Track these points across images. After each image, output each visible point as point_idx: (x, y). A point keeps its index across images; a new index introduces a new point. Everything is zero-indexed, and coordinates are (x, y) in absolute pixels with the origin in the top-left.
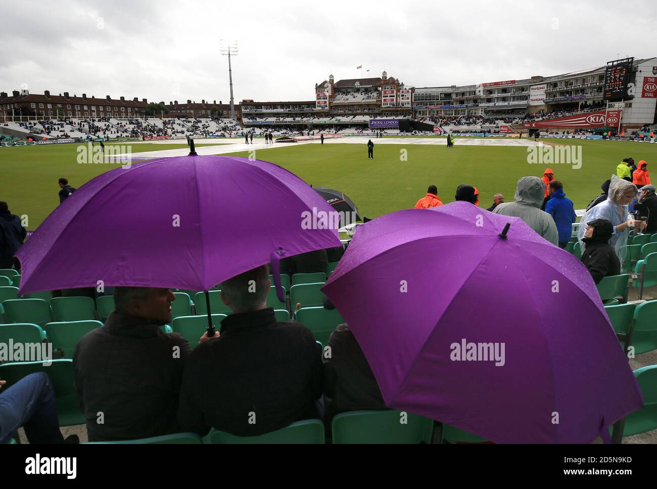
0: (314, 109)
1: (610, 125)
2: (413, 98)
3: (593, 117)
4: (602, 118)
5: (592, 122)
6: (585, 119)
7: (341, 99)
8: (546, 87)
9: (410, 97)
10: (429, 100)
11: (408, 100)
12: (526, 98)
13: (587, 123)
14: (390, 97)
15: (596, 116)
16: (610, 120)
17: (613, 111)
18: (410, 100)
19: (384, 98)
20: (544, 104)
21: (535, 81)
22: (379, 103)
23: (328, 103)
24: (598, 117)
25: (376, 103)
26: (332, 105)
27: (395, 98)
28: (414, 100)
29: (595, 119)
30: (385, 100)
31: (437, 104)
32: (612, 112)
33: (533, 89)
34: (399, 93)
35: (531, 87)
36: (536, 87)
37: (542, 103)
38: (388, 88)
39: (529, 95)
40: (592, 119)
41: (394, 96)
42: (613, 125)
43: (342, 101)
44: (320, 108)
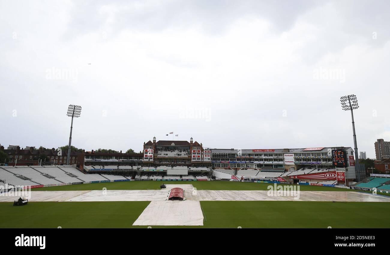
0: (142, 160)
1: (340, 180)
2: (212, 156)
3: (328, 174)
4: (333, 175)
5: (328, 177)
6: (324, 175)
7: (162, 154)
8: (294, 155)
9: (210, 155)
10: (222, 157)
11: (209, 157)
12: (282, 160)
13: (325, 177)
14: (197, 154)
15: (330, 174)
16: (339, 177)
17: (341, 173)
18: (210, 157)
19: (194, 155)
20: (294, 164)
21: (286, 151)
22: (190, 158)
23: (153, 156)
24: (331, 175)
25: (188, 158)
26: (156, 157)
27: (200, 155)
28: (213, 157)
29: (330, 175)
30: (194, 156)
31: (226, 160)
32: (339, 173)
33: (286, 155)
34: (202, 152)
35: (284, 154)
36: (288, 154)
37: (293, 164)
38: (195, 149)
39: (284, 159)
40: (328, 175)
41: (200, 154)
42: (342, 180)
43: (162, 155)
44: (148, 160)
